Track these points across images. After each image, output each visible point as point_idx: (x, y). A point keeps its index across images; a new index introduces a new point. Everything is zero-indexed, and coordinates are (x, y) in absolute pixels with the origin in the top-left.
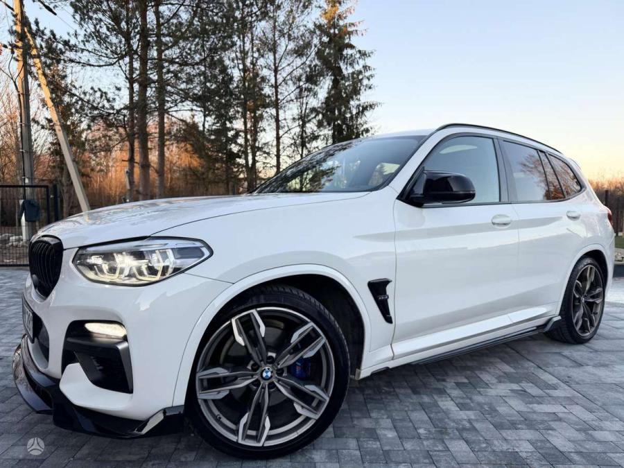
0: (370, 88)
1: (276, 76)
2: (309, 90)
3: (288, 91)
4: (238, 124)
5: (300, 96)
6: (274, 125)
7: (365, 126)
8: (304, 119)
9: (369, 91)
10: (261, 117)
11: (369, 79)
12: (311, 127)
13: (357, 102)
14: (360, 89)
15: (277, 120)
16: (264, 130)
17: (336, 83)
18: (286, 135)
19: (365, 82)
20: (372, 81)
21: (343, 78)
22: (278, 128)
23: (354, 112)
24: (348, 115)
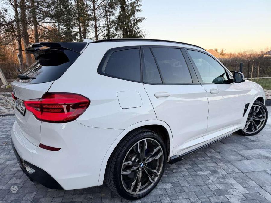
0: (139, 11)
1: (94, 4)
2: (111, 12)
3: (100, 12)
4: (76, 29)
5: (106, 15)
6: (94, 30)
7: (138, 30)
8: (108, 26)
9: (139, 13)
10: (88, 26)
11: (139, 7)
12: (112, 30)
13: (134, 18)
14: (135, 12)
15: (96, 27)
16: (89, 32)
17: (123, 9)
18: (100, 34)
19: (137, 8)
20: (140, 8)
21: (127, 6)
22: (96, 31)
23: (133, 22)
24: (130, 25)
